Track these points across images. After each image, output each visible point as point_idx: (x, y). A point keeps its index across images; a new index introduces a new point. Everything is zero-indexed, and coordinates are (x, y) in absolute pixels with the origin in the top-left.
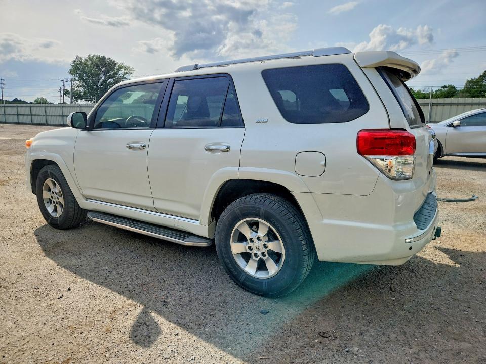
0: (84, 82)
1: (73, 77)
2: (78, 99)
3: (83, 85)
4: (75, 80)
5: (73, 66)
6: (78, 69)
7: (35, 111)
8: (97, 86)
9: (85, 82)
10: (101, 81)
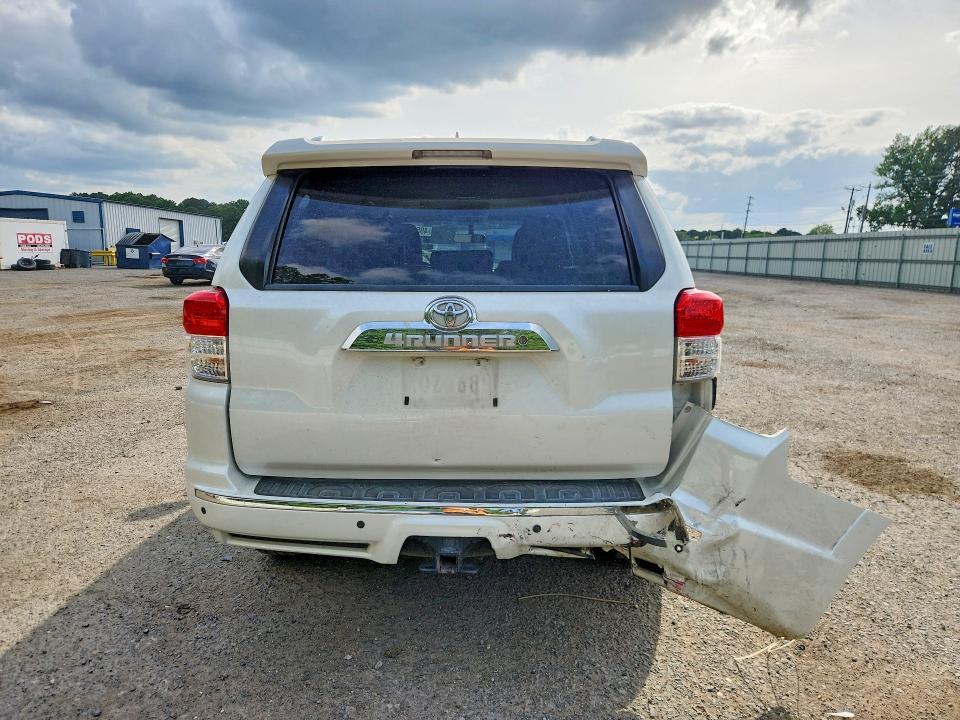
0: (904, 187)
1: (882, 180)
2: (883, 224)
3: (900, 195)
4: (886, 185)
5: (887, 158)
6: (897, 161)
7: (777, 251)
8: (933, 194)
9: (907, 188)
10: (945, 181)
